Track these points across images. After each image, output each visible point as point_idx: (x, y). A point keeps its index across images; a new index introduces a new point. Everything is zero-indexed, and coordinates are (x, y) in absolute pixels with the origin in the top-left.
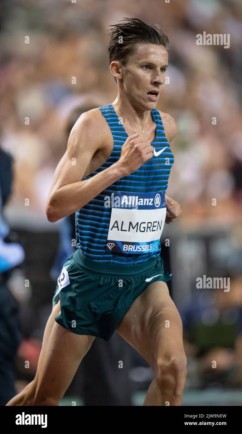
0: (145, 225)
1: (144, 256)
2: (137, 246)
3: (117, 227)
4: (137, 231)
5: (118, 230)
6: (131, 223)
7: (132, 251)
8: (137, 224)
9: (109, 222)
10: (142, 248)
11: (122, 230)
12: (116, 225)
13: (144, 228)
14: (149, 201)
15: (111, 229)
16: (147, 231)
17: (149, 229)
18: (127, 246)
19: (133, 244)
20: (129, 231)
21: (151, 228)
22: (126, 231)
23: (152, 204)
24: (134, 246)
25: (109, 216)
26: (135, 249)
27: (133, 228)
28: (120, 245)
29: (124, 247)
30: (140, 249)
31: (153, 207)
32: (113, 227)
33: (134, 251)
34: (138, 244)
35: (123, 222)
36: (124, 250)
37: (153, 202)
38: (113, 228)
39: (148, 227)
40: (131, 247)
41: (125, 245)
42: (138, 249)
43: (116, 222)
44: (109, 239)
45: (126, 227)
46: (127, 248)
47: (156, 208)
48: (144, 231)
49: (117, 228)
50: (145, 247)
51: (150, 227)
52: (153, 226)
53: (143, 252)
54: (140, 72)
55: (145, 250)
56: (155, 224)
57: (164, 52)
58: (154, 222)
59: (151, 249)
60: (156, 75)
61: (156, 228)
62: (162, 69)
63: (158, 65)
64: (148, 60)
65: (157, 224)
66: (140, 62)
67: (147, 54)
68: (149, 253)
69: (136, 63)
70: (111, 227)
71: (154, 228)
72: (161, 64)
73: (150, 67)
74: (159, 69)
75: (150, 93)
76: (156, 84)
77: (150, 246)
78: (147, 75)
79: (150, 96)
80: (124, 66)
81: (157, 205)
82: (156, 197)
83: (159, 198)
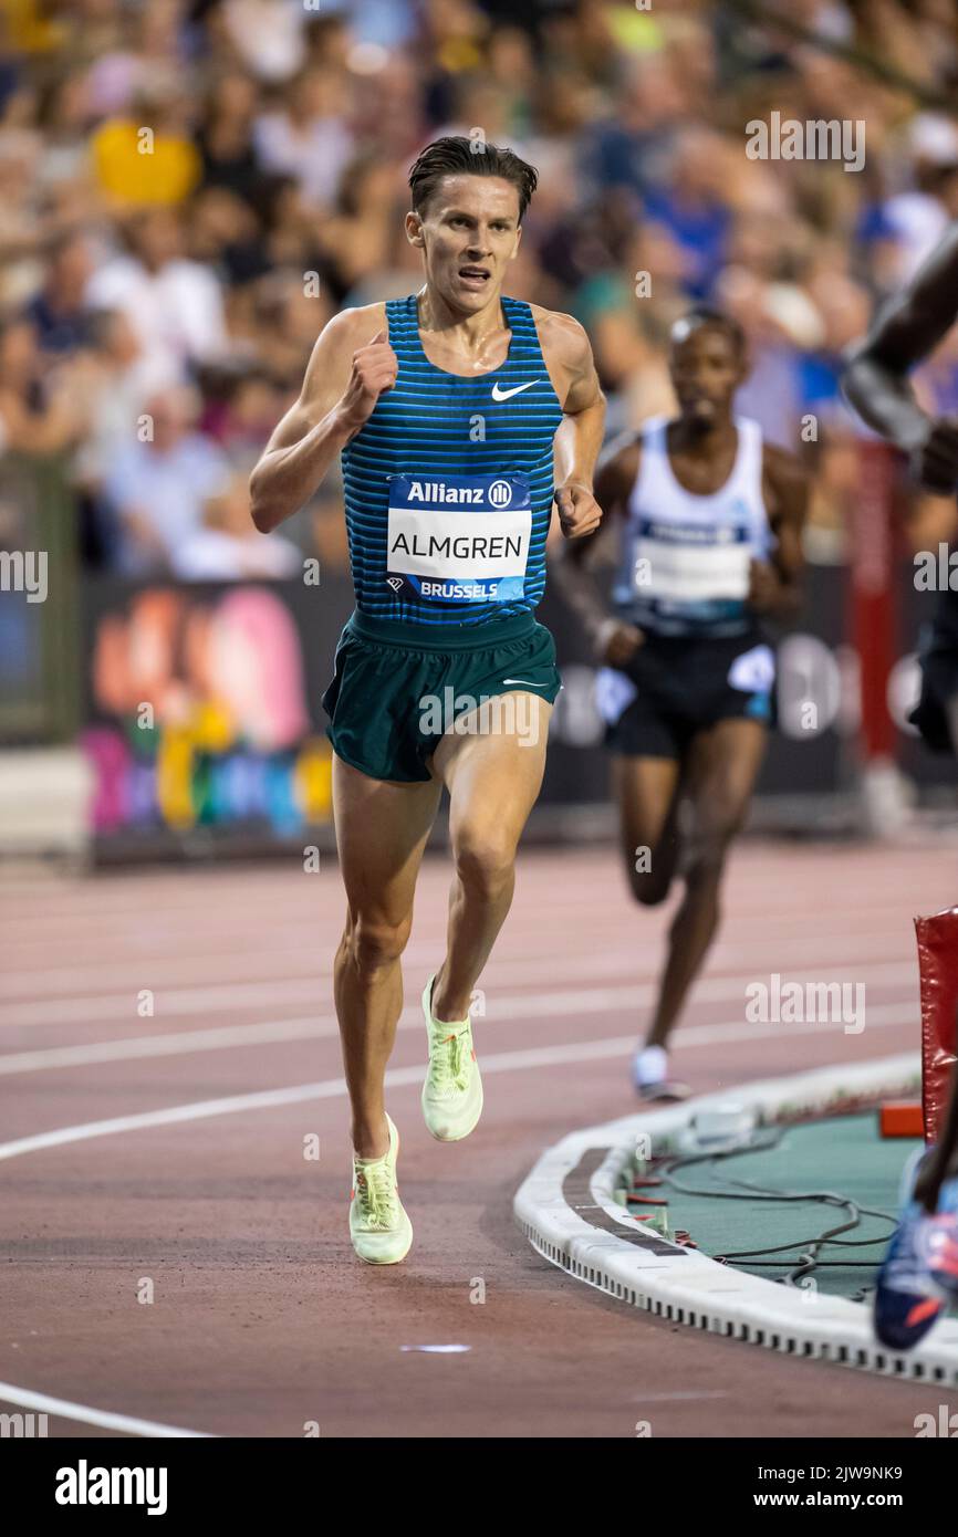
0: (469, 544)
1: (474, 608)
2: (452, 586)
3: (405, 546)
4: (448, 556)
5: (408, 553)
6: (433, 539)
7: (440, 595)
8: (448, 540)
9: (385, 536)
10: (466, 591)
11: (415, 553)
12: (401, 543)
13: (467, 549)
14: (474, 496)
15: (393, 551)
16: (474, 557)
17: (478, 552)
18: (429, 585)
19: (441, 581)
20: (431, 555)
21: (486, 551)
22: (425, 554)
23: (482, 501)
24: (445, 586)
25: (385, 525)
26: (448, 592)
27: (440, 550)
28: (414, 582)
29: (423, 588)
30: (461, 592)
31: (486, 507)
32: (396, 545)
33: (445, 595)
34: (454, 582)
35: (415, 537)
36: (423, 592)
37: (484, 497)
38: (398, 549)
39: (475, 549)
40: (437, 588)
41: (424, 584)
42: (455, 593)
43: (402, 535)
44: (390, 569)
46: (428, 589)
47: (492, 509)
49: (404, 550)
50: (472, 590)
51: (481, 549)
52: (492, 547)
53: (469, 599)
54: (446, 233)
55: (475, 596)
56: (496, 543)
57: (497, 191)
58: (492, 539)
59: (497, 595)
60: (475, 239)
61: (502, 552)
62: (498, 225)
63: (480, 218)
64: (460, 208)
65: (503, 543)
66: (445, 211)
67: (457, 196)
68: (488, 602)
69: (438, 214)
70: (390, 546)
71: (495, 552)
72: (487, 215)
73: (466, 221)
74: (483, 226)
75: (463, 274)
76: (474, 255)
77: (491, 589)
78: (458, 239)
79: (464, 280)
80: (424, 220)
81: (497, 503)
82: (496, 487)
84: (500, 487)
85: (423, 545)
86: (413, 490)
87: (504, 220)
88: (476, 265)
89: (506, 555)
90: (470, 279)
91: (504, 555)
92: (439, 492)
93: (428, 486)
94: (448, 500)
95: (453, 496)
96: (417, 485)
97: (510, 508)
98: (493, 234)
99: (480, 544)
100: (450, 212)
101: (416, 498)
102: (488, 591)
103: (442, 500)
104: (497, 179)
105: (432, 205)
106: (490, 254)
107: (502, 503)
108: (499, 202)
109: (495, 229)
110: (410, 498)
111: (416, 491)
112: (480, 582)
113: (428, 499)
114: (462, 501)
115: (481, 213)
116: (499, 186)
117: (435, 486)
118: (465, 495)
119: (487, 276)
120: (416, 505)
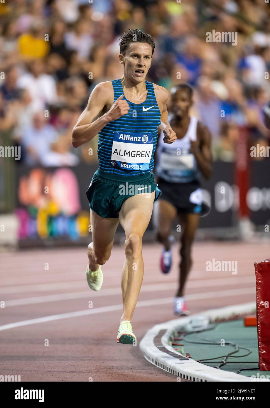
0: (136, 153)
1: (135, 172)
2: (130, 165)
4: (129, 156)
5: (118, 155)
6: (125, 151)
7: (126, 167)
8: (130, 152)
9: (111, 149)
10: (134, 167)
11: (120, 155)
12: (116, 152)
13: (135, 155)
14: (138, 139)
15: (113, 154)
16: (137, 157)
17: (138, 156)
18: (123, 164)
19: (127, 163)
20: (124, 155)
22: (122, 155)
23: (140, 141)
24: (128, 165)
25: (112, 146)
26: (128, 167)
27: (127, 154)
28: (119, 163)
29: (121, 165)
30: (132, 167)
31: (141, 142)
32: (114, 152)
33: (128, 168)
34: (130, 164)
35: (120, 150)
36: (121, 166)
37: (141, 140)
39: (137, 154)
40: (125, 165)
41: (122, 164)
42: (130, 167)
43: (116, 149)
44: (112, 159)
47: (143, 143)
48: (135, 157)
50: (135, 166)
51: (139, 155)
52: (142, 154)
53: (134, 169)
54: (131, 59)
55: (136, 168)
56: (143, 153)
57: (146, 47)
58: (142, 152)
59: (142, 168)
60: (140, 61)
61: (144, 156)
62: (146, 57)
63: (141, 55)
64: (136, 52)
65: (145, 153)
66: (131, 53)
67: (135, 48)
68: (139, 170)
69: (129, 54)
70: (113, 152)
71: (143, 156)
72: (144, 54)
73: (137, 56)
74: (142, 57)
75: (136, 71)
76: (140, 66)
77: (141, 167)
78: (135, 61)
79: (136, 73)
80: (124, 56)
81: (144, 141)
82: (144, 137)
83: (146, 137)
84: (145, 137)
85: (122, 153)
86: (121, 136)
87: (148, 55)
88: (141, 69)
89: (146, 157)
90: (139, 73)
91: (145, 157)
92: (128, 137)
93: (125, 135)
94: (131, 140)
95: (132, 139)
96: (122, 135)
97: (147, 143)
98: (145, 59)
99: (139, 153)
100: (133, 53)
101: (121, 139)
102: (140, 167)
103: (129, 140)
104: (146, 44)
105: (127, 51)
106: (144, 66)
107: (145, 141)
108: (147, 50)
110: (120, 139)
111: (121, 137)
112: (138, 164)
113: (125, 139)
114: (134, 140)
115: (142, 53)
117: (127, 135)
118: (136, 139)
119: (143, 72)
120: (121, 141)
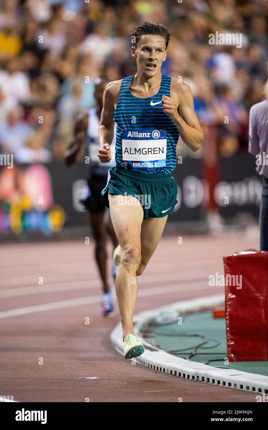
0: (147, 150)
1: (149, 170)
2: (142, 163)
3: (128, 152)
4: (140, 154)
5: (129, 154)
6: (135, 149)
7: (139, 166)
8: (140, 149)
10: (147, 165)
11: (131, 154)
12: (126, 151)
13: (146, 152)
14: (147, 135)
16: (148, 154)
19: (139, 162)
20: (135, 154)
21: (153, 152)
22: (133, 154)
23: (150, 137)
24: (140, 163)
26: (141, 165)
27: (138, 152)
28: (130, 163)
29: (133, 165)
30: (145, 165)
31: (151, 138)
32: (125, 151)
33: (140, 166)
34: (143, 162)
35: (130, 148)
36: (133, 166)
37: (151, 135)
38: (125, 152)
39: (148, 152)
40: (138, 164)
41: (134, 163)
42: (143, 166)
43: (126, 148)
45: (133, 152)
46: (135, 165)
48: (146, 154)
49: (127, 153)
50: (149, 164)
51: (151, 152)
53: (148, 167)
54: (142, 53)
55: (150, 166)
56: (155, 149)
57: (158, 40)
58: (154, 148)
59: (157, 165)
60: (151, 55)
61: (158, 152)
62: (159, 50)
63: (153, 48)
64: (146, 45)
65: (158, 149)
66: (142, 46)
67: (146, 41)
68: (154, 168)
69: (140, 47)
70: (123, 152)
71: (155, 152)
72: (155, 47)
73: (149, 49)
74: (154, 51)
75: (147, 66)
76: (151, 60)
77: (155, 164)
78: (146, 55)
79: (148, 67)
80: (136, 49)
81: (155, 137)
82: (154, 132)
83: (158, 133)
84: (156, 132)
86: (129, 134)
87: (161, 49)
88: (152, 63)
89: (159, 153)
90: (150, 67)
92: (136, 134)
93: (133, 132)
94: (139, 137)
95: (141, 135)
96: (130, 132)
97: (159, 139)
98: (157, 53)
99: (150, 150)
101: (130, 136)
102: (154, 164)
103: (137, 137)
104: (158, 36)
105: (138, 44)
106: (156, 59)
107: (157, 137)
108: (159, 43)
109: (158, 51)
110: (128, 136)
111: (130, 134)
112: (151, 162)
113: (133, 137)
114: (143, 137)
115: (153, 47)
116: (159, 38)
117: (135, 132)
118: (144, 135)
119: (155, 66)
120: (130, 138)
